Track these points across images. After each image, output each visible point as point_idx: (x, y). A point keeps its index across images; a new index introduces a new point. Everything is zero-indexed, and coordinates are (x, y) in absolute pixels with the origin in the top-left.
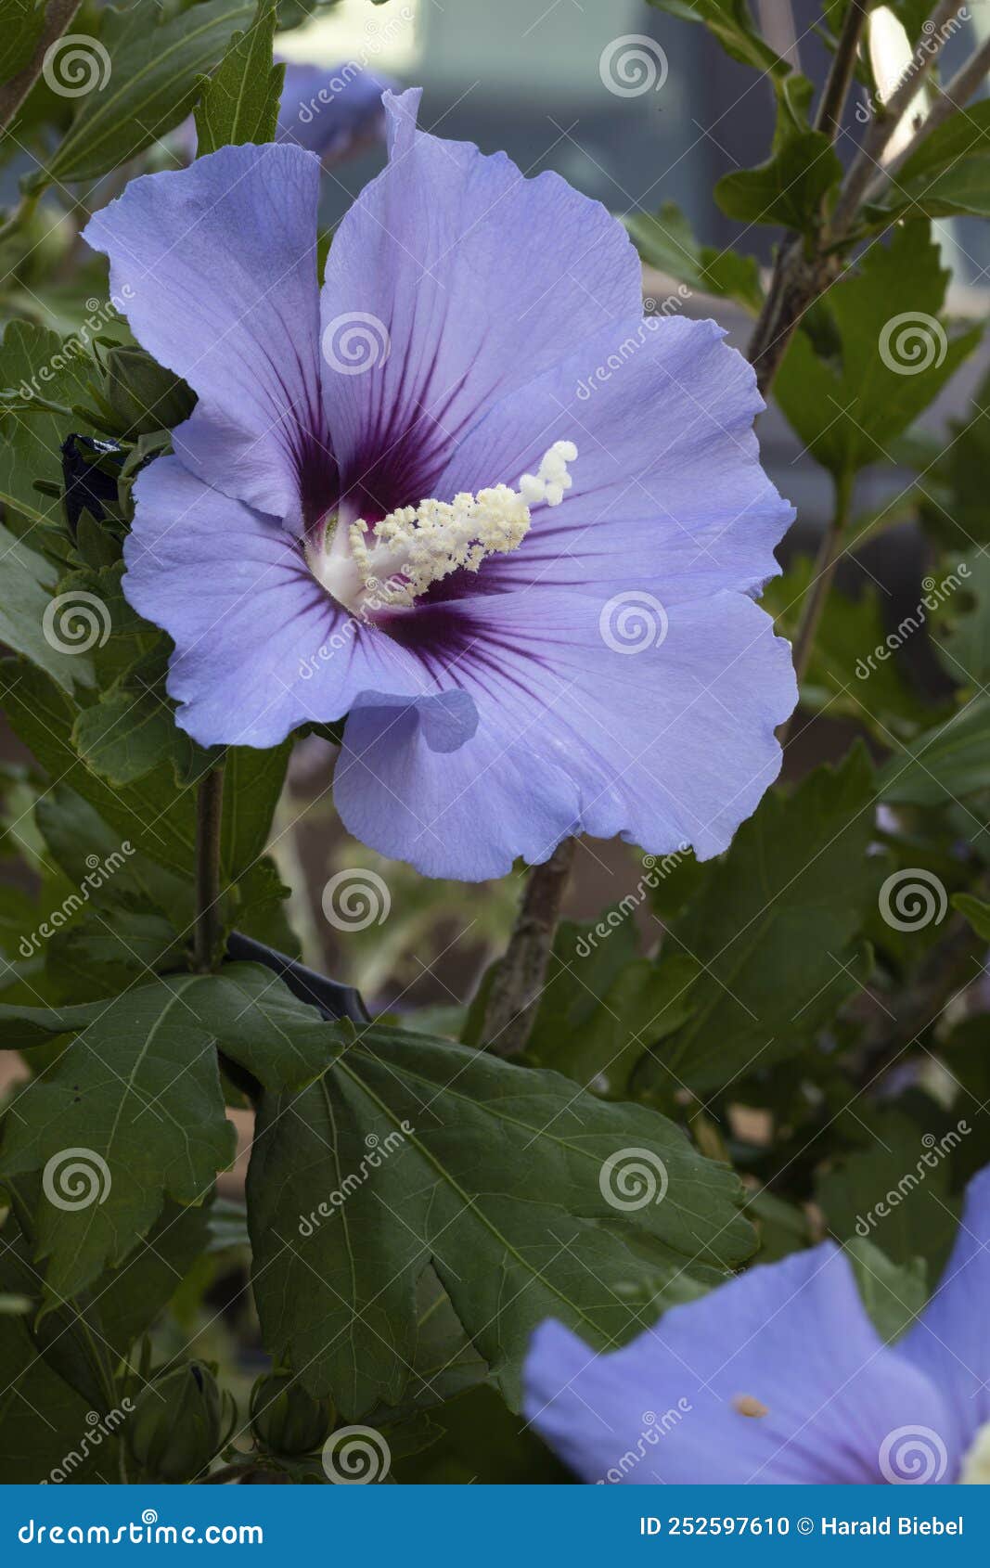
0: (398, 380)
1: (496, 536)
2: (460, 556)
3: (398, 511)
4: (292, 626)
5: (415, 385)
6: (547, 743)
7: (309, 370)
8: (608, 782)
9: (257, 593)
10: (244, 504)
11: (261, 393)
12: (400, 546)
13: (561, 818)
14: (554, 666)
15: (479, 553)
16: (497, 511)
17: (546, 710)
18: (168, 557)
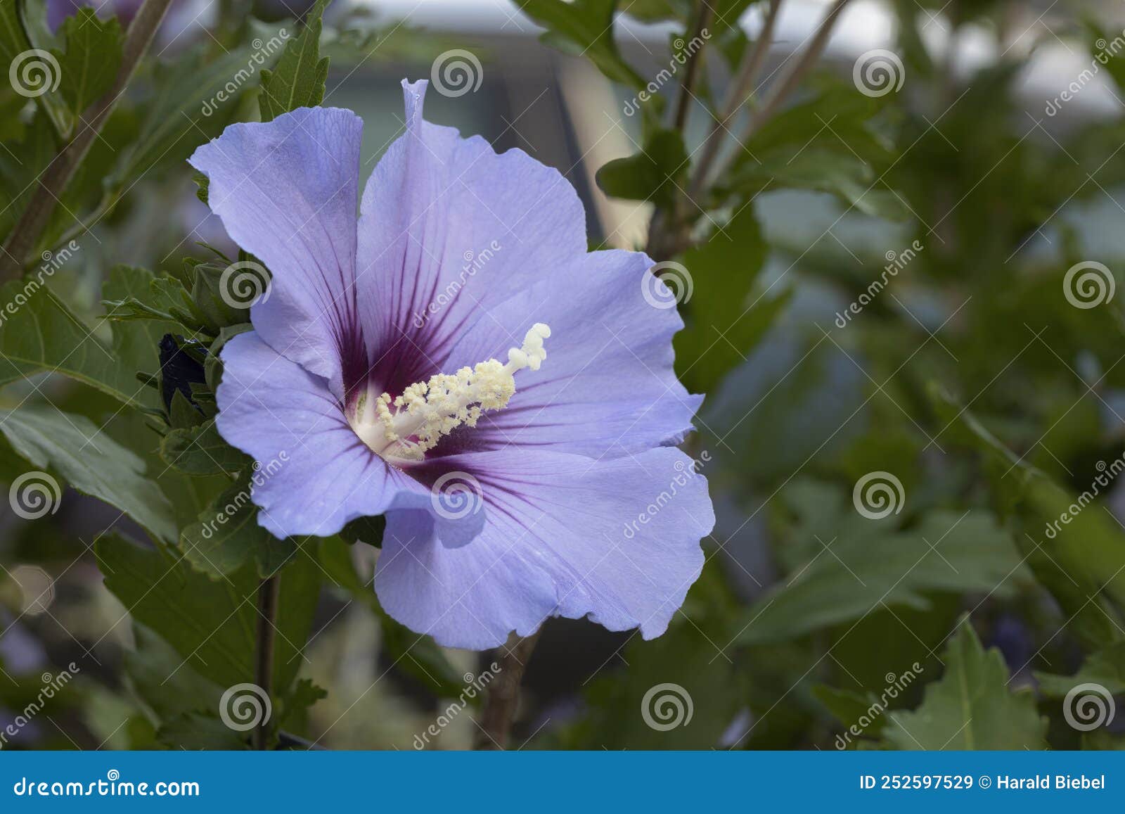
0: (411, 293)
1: (490, 396)
2: (463, 413)
3: (414, 385)
4: (341, 460)
5: (423, 297)
6: (530, 554)
7: (347, 278)
8: (576, 581)
9: (314, 434)
10: (300, 366)
11: (313, 291)
12: (417, 408)
13: (544, 603)
14: (531, 500)
15: (476, 412)
16: (490, 377)
17: (528, 531)
18: (249, 403)
